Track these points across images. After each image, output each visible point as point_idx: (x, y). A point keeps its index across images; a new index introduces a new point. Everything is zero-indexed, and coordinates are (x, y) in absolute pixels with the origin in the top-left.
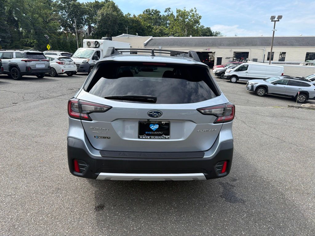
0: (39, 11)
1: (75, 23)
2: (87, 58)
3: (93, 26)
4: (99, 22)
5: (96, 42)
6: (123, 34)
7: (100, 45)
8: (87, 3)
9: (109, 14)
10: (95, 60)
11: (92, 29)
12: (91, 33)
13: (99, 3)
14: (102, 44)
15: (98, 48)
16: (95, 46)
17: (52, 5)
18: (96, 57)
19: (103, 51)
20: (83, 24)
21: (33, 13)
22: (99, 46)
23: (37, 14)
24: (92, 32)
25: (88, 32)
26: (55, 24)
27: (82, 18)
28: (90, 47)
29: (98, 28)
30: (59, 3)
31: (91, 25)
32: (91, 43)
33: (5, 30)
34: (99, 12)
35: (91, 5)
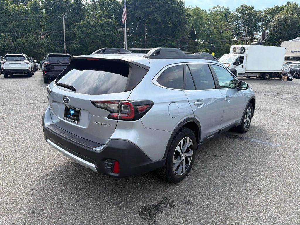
0: (216, 23)
1: (246, 31)
2: (228, 63)
3: (267, 33)
4: (273, 27)
5: (242, 47)
6: (298, 38)
7: (246, 51)
8: (265, 9)
9: (287, 18)
10: (236, 66)
11: (266, 36)
12: (264, 40)
13: (279, 7)
14: (248, 49)
15: (243, 53)
16: (240, 52)
17: (229, 17)
18: (237, 62)
19: (248, 56)
20: (256, 32)
21: (210, 26)
22: (244, 51)
23: (214, 26)
24: (266, 38)
25: (261, 38)
26: (227, 33)
27: (256, 25)
28: (235, 52)
29: (271, 34)
30: (236, 14)
31: (266, 31)
32: (237, 49)
33: (185, 42)
34: (276, 17)
35: (269, 11)
